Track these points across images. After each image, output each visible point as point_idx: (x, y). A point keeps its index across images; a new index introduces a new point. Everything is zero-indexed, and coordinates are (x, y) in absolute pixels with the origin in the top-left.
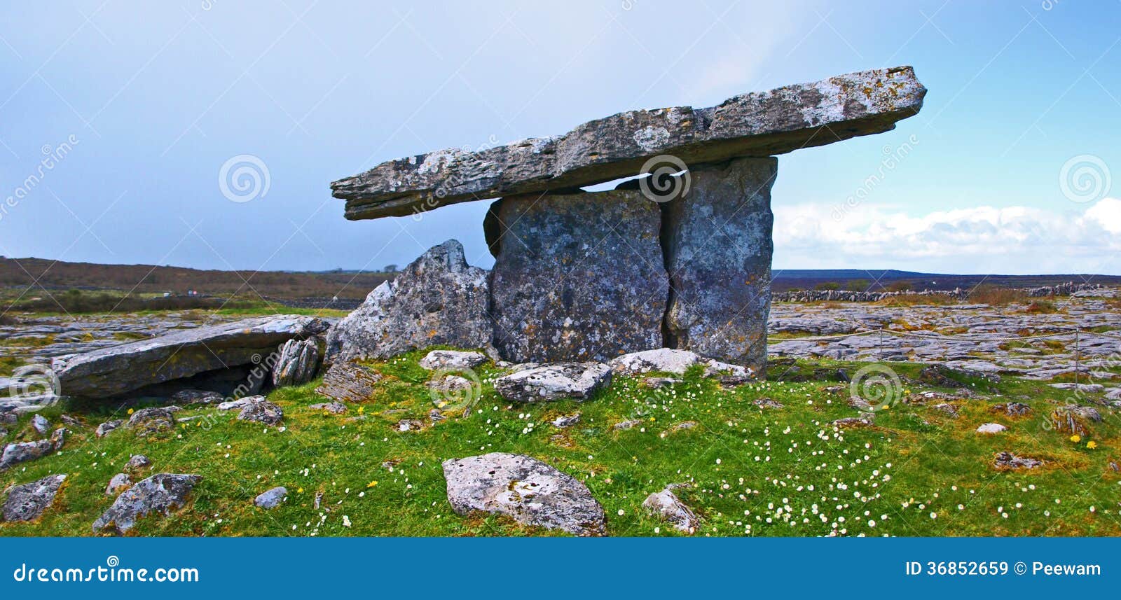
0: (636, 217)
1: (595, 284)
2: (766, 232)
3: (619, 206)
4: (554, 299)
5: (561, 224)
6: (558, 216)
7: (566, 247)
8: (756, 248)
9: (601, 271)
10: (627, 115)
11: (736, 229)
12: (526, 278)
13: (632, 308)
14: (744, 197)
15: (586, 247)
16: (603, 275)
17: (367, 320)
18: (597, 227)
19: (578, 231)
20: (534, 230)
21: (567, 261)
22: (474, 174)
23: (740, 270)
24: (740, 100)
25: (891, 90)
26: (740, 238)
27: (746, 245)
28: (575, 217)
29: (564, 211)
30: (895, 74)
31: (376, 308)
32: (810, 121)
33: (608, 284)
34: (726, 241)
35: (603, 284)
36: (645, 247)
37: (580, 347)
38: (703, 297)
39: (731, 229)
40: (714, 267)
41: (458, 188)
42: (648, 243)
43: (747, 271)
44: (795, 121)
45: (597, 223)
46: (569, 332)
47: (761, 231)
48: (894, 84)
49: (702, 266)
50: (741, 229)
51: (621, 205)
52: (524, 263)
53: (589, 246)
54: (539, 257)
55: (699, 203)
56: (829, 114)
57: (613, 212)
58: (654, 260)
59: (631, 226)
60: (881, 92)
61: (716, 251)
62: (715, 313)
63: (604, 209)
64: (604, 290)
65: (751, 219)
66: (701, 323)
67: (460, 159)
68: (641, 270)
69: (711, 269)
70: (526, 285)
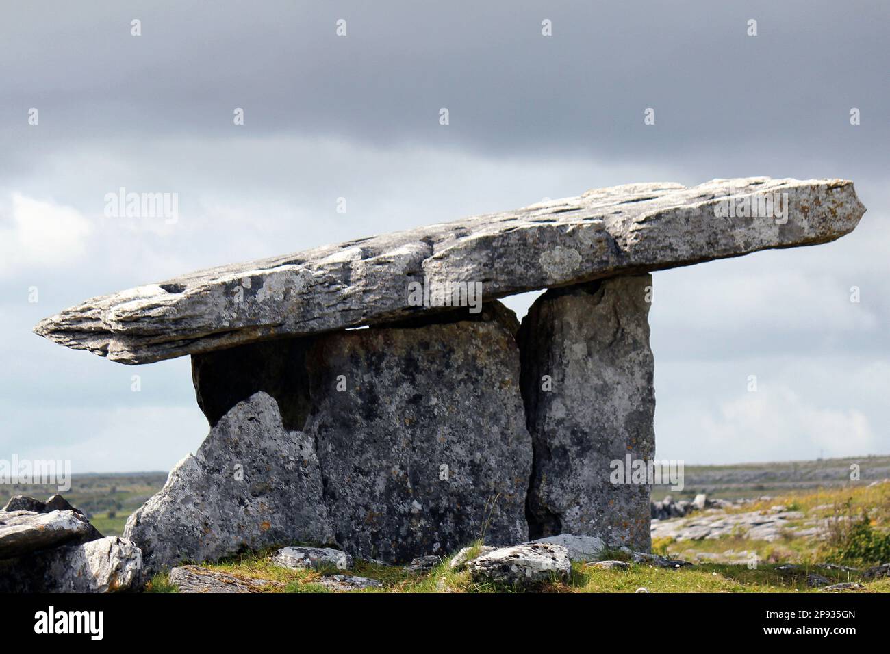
0: (491, 360)
1: (448, 453)
2: (648, 378)
3: (472, 344)
4: (398, 475)
5: (399, 369)
6: (396, 358)
7: (407, 402)
8: (637, 400)
9: (453, 435)
10: (530, 232)
11: (614, 375)
12: (361, 446)
13: (493, 486)
14: (620, 331)
15: (434, 401)
16: (455, 440)
17: (179, 509)
18: (447, 372)
19: (420, 378)
20: (366, 378)
21: (411, 421)
22: (331, 304)
23: (621, 430)
24: (664, 218)
25: (831, 210)
26: (619, 386)
27: (627, 396)
28: (418, 359)
29: (404, 350)
30: (834, 190)
31: (188, 491)
32: (742, 245)
33: (462, 453)
34: (604, 391)
35: (457, 453)
36: (505, 401)
37: (434, 541)
38: (579, 468)
39: (609, 374)
40: (590, 428)
41: (311, 322)
42: (508, 395)
43: (628, 432)
44: (725, 245)
45: (447, 369)
46: (419, 521)
47: (643, 378)
48: (834, 202)
49: (576, 425)
50: (620, 374)
51: (474, 342)
52: (358, 425)
53: (438, 400)
54: (376, 416)
55: (571, 340)
56: (761, 237)
57: (466, 354)
58: (515, 418)
59: (488, 371)
60: (819, 211)
61: (593, 405)
62: (594, 490)
63: (455, 348)
64: (459, 462)
65: (630, 361)
66: (578, 504)
67: (312, 283)
68: (502, 433)
69: (588, 430)
70: (364, 456)
